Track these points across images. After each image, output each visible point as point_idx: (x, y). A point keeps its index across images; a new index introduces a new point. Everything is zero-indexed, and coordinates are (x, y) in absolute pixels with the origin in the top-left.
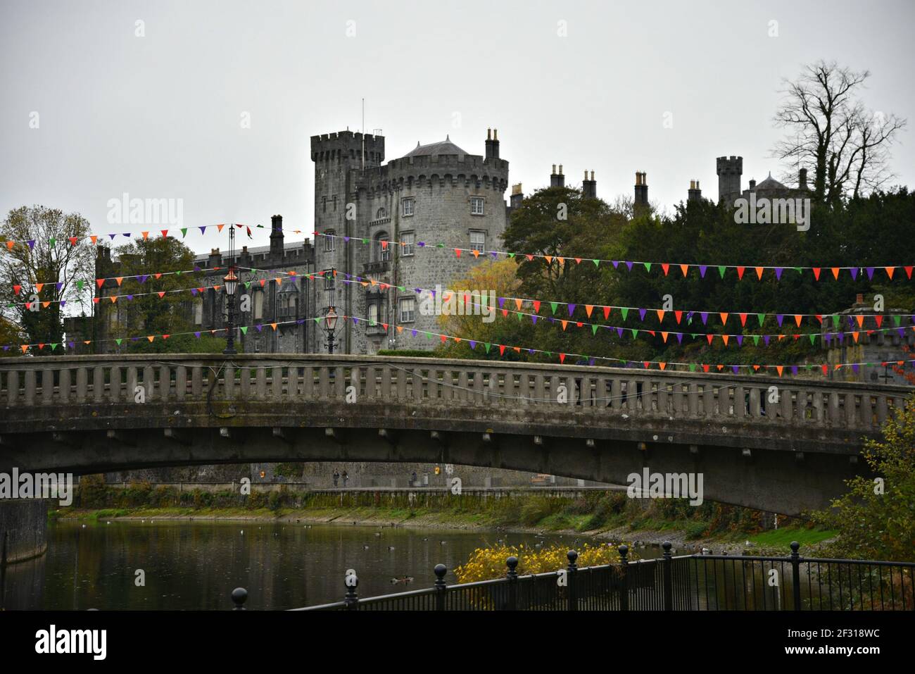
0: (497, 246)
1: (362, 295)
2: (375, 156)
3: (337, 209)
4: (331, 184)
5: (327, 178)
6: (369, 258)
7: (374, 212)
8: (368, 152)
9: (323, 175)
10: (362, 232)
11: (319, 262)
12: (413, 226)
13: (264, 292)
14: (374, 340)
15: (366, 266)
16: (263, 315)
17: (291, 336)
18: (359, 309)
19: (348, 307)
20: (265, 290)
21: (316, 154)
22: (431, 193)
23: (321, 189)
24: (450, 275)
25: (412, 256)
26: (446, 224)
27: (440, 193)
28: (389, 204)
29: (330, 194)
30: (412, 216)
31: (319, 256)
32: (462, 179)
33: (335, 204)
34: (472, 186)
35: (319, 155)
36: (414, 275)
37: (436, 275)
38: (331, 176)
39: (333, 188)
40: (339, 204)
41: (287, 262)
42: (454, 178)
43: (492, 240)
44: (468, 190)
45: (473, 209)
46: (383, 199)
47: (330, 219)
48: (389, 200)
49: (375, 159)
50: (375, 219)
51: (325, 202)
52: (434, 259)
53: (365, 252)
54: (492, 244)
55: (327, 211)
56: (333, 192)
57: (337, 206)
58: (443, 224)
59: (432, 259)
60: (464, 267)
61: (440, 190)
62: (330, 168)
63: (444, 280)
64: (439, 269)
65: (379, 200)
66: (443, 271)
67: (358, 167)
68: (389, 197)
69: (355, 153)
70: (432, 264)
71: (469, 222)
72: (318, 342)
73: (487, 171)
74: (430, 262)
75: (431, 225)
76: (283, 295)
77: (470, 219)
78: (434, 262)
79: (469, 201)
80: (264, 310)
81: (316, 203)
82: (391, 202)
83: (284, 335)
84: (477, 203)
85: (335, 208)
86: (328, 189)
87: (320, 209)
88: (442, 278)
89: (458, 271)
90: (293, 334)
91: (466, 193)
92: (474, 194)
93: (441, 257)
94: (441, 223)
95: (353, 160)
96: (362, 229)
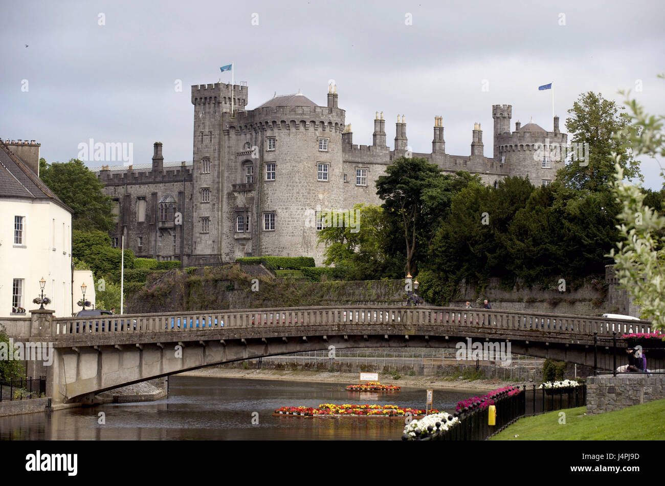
0: (336, 174)
1: (231, 208)
2: (241, 102)
3: (212, 141)
4: (207, 123)
5: (204, 118)
6: (236, 180)
7: (241, 145)
8: (236, 99)
9: (201, 115)
10: (232, 159)
11: (197, 182)
12: (274, 158)
13: (147, 201)
14: (240, 243)
15: (234, 186)
16: (146, 219)
17: (170, 237)
18: (229, 219)
19: (220, 217)
20: (147, 200)
21: (196, 99)
22: (289, 134)
23: (199, 126)
24: (303, 196)
25: (274, 181)
26: (300, 158)
27: (296, 133)
28: (254, 140)
29: (207, 130)
30: (274, 151)
31: (197, 177)
32: (313, 124)
33: (211, 138)
34: (320, 129)
35: (199, 100)
36: (275, 195)
37: (292, 196)
38: (208, 117)
39: (209, 126)
40: (214, 138)
41: (166, 179)
42: (307, 123)
43: (333, 170)
44: (317, 132)
45: (320, 147)
46: (248, 136)
47: (206, 149)
48: (254, 137)
49: (241, 104)
50: (241, 151)
51: (202, 136)
52: (291, 184)
53: (233, 176)
54: (334, 173)
55: (204, 142)
56: (209, 129)
57: (212, 139)
58: (298, 158)
59: (289, 184)
60: (313, 190)
61: (296, 132)
62: (207, 110)
63: (298, 200)
64: (295, 191)
65: (246, 137)
66: (298, 193)
67: (228, 111)
68: (254, 134)
69: (227, 100)
70: (289, 187)
71: (317, 156)
72: (195, 242)
73: (331, 118)
74: (288, 186)
75: (289, 158)
76: (163, 204)
77: (318, 154)
78: (290, 186)
79: (317, 141)
80: (147, 216)
81: (194, 136)
82: (256, 138)
83: (163, 235)
84: (323, 142)
85: (211, 141)
86: (204, 126)
87: (198, 141)
88: (297, 198)
89: (309, 193)
90: (170, 235)
91: (315, 134)
92: (322, 136)
93: (297, 183)
94: (296, 157)
95: (225, 105)
96: (232, 158)
